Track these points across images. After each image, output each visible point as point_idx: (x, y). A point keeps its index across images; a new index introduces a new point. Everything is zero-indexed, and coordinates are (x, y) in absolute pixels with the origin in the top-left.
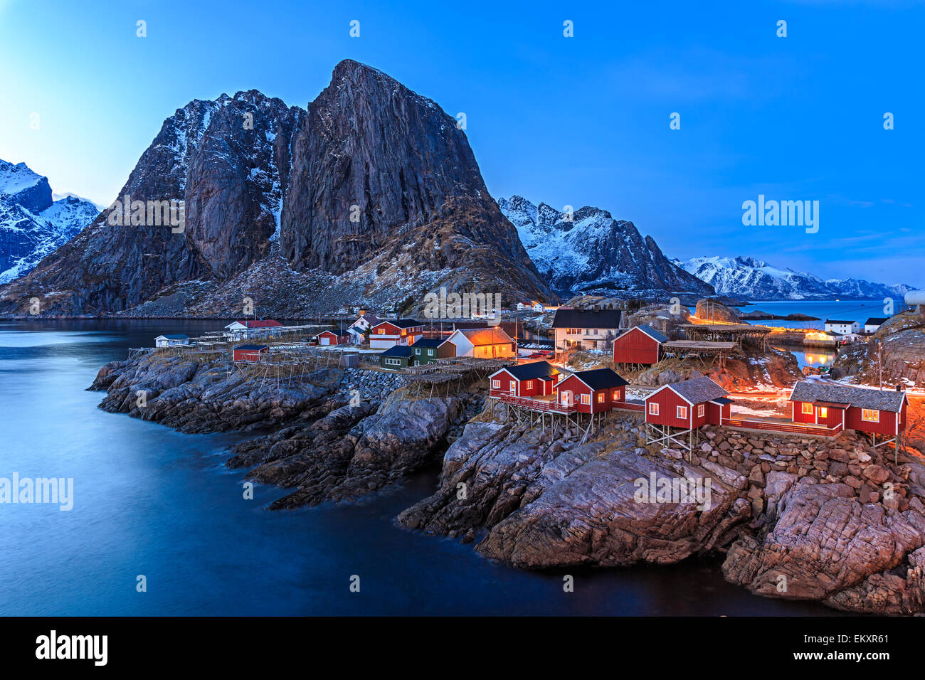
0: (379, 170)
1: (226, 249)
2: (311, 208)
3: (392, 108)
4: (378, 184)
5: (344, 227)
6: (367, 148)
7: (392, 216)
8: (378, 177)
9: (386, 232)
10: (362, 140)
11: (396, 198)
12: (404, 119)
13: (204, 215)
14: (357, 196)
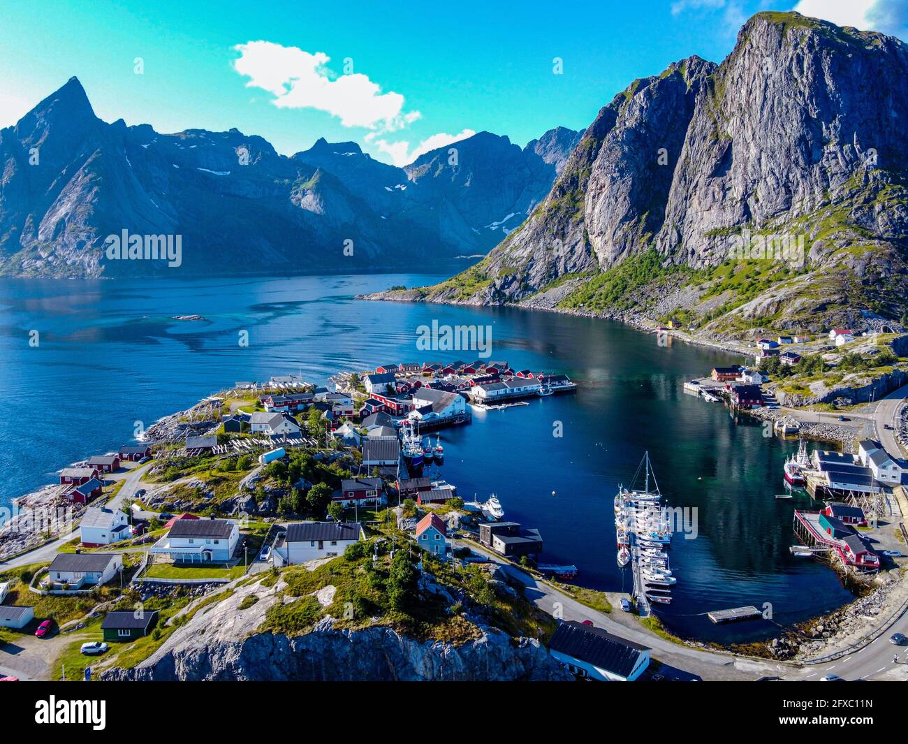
0: (761, 151)
1: (610, 243)
2: (686, 199)
3: (790, 70)
4: (758, 167)
5: (715, 220)
6: (751, 125)
7: (769, 205)
8: (759, 160)
9: (759, 224)
10: (747, 116)
11: (778, 183)
12: (805, 81)
13: (597, 210)
14: (733, 184)
